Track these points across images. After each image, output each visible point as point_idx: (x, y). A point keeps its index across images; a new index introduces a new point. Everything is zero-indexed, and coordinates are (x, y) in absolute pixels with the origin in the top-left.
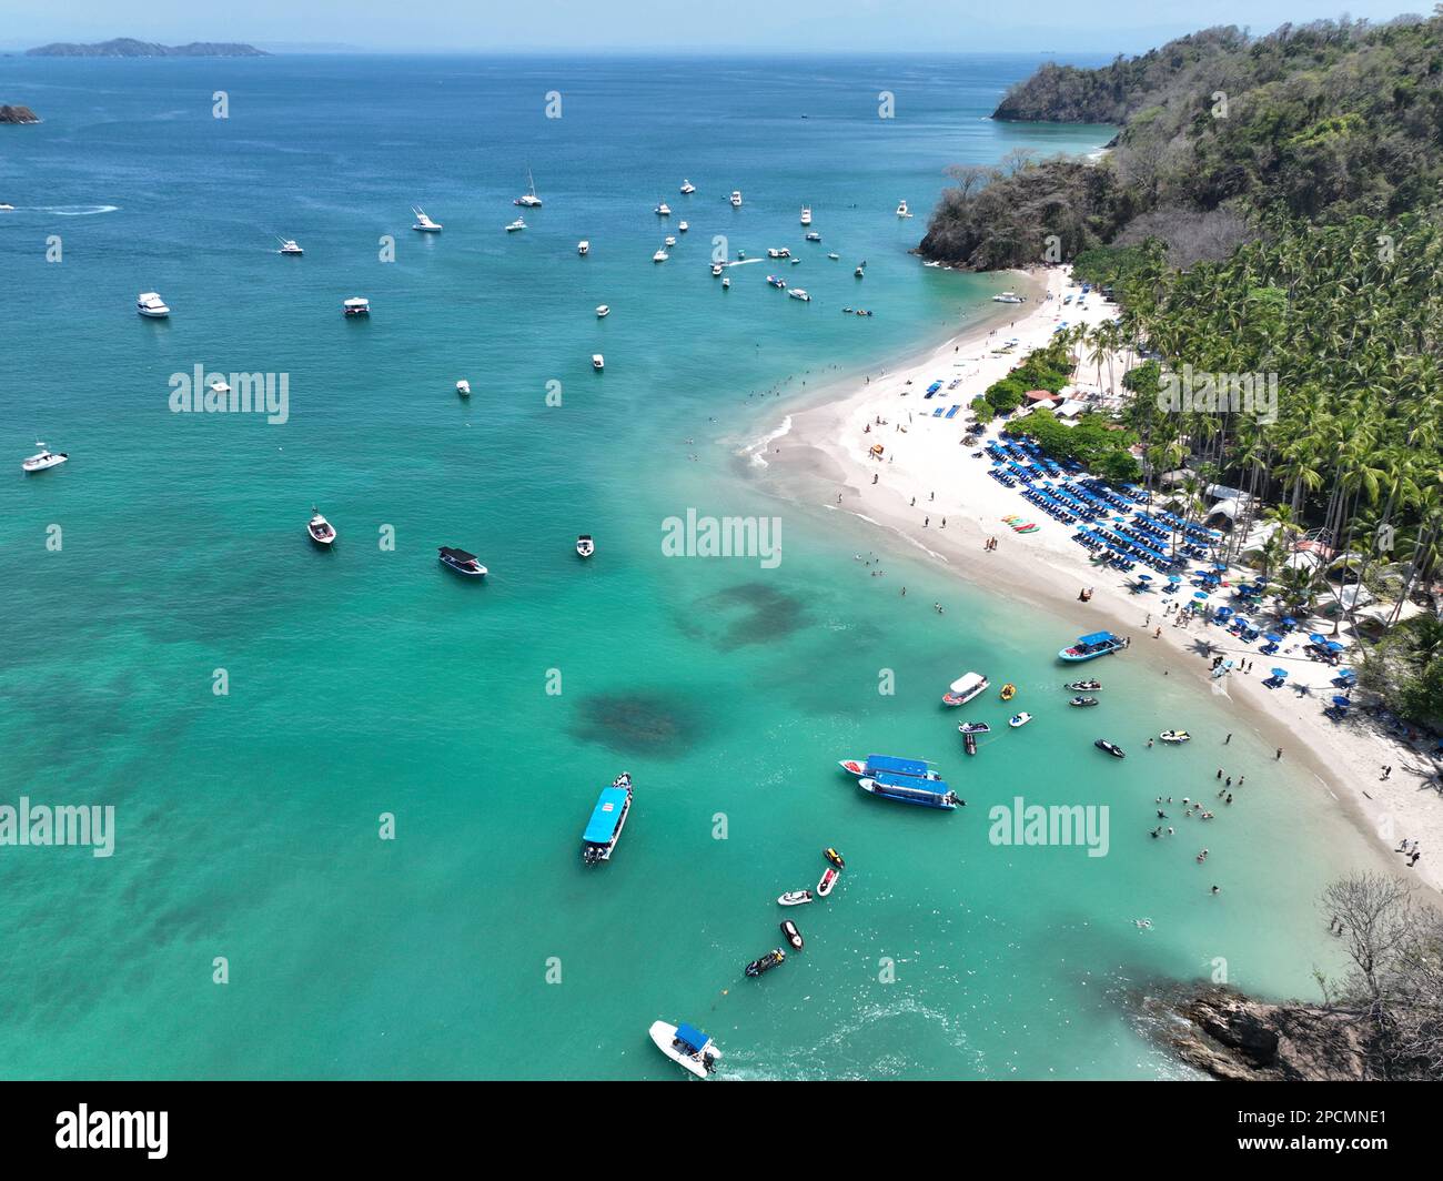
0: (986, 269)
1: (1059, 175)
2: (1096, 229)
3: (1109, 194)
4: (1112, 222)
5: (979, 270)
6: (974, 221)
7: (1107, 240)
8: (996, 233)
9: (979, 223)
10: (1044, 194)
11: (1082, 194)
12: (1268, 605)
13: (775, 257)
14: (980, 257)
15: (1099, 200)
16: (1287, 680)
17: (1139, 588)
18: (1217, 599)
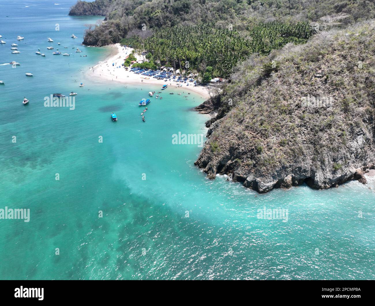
0: (102, 46)
1: (110, 25)
2: (121, 35)
3: (121, 28)
4: (123, 34)
5: (100, 46)
6: (96, 36)
7: (124, 37)
8: (101, 38)
9: (97, 36)
10: (108, 29)
11: (115, 28)
12: (183, 78)
13: (50, 49)
14: (99, 43)
15: (119, 29)
16: (189, 85)
17: (166, 81)
18: (176, 79)
